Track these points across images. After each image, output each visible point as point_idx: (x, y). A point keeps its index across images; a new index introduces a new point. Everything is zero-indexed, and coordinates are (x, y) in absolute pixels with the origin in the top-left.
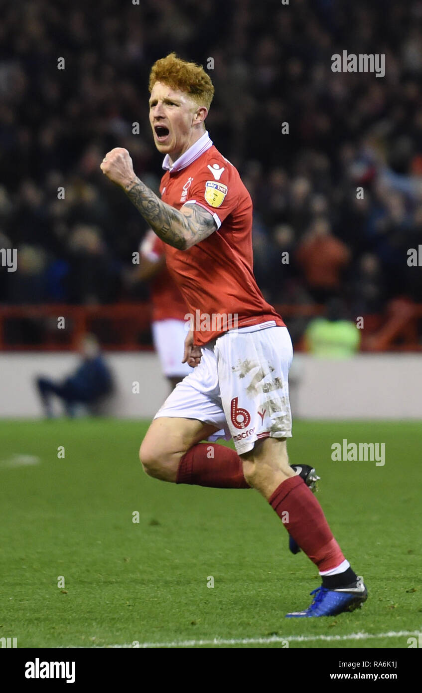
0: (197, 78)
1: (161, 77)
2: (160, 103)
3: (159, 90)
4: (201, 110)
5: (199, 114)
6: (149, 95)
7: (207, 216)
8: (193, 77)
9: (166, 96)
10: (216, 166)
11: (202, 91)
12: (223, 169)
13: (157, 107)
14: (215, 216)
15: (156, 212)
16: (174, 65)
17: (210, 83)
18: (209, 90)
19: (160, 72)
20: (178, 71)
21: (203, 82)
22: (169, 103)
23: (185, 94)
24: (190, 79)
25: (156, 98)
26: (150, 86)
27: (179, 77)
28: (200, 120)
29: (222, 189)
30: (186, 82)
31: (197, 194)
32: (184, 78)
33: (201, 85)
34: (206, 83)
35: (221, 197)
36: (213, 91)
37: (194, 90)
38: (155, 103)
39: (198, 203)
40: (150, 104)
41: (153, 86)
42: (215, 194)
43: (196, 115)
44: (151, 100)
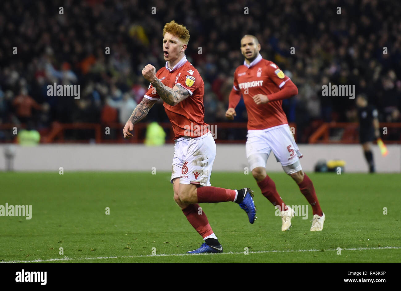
0: (183, 31)
1: (169, 30)
2: (168, 41)
3: (167, 36)
4: (184, 46)
5: (183, 47)
6: (163, 38)
7: (185, 91)
8: (182, 31)
9: (170, 39)
10: (191, 70)
11: (185, 37)
12: (193, 72)
13: (166, 43)
14: (189, 91)
15: (163, 92)
16: (175, 25)
17: (189, 34)
18: (188, 36)
19: (168, 28)
20: (176, 28)
21: (186, 33)
22: (171, 41)
23: (178, 38)
24: (181, 32)
25: (166, 39)
26: (164, 34)
27: (177, 31)
28: (184, 50)
29: (193, 79)
30: (179, 33)
31: (182, 81)
32: (179, 31)
33: (185, 35)
34: (187, 34)
35: (193, 82)
36: (189, 37)
37: (182, 37)
38: (165, 41)
39: (182, 85)
40: (163, 42)
41: (165, 34)
42: (190, 81)
43: (182, 48)
44: (164, 40)
